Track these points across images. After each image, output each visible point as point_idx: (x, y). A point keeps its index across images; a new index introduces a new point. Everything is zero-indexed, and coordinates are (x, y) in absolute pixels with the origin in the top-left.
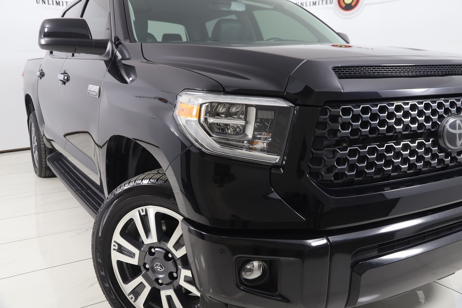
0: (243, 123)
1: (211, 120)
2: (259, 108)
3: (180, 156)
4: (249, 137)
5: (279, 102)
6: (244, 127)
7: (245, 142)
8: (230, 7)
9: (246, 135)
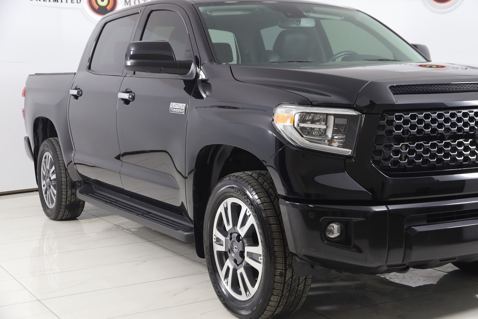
0: (325, 127)
1: (302, 125)
2: (336, 116)
3: (274, 156)
4: (329, 137)
5: (351, 112)
6: (325, 130)
7: (326, 141)
8: (300, 24)
9: (327, 136)
